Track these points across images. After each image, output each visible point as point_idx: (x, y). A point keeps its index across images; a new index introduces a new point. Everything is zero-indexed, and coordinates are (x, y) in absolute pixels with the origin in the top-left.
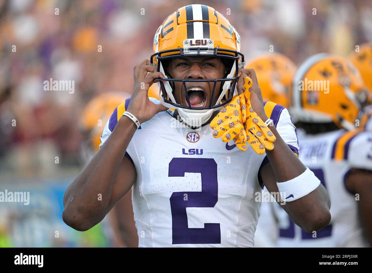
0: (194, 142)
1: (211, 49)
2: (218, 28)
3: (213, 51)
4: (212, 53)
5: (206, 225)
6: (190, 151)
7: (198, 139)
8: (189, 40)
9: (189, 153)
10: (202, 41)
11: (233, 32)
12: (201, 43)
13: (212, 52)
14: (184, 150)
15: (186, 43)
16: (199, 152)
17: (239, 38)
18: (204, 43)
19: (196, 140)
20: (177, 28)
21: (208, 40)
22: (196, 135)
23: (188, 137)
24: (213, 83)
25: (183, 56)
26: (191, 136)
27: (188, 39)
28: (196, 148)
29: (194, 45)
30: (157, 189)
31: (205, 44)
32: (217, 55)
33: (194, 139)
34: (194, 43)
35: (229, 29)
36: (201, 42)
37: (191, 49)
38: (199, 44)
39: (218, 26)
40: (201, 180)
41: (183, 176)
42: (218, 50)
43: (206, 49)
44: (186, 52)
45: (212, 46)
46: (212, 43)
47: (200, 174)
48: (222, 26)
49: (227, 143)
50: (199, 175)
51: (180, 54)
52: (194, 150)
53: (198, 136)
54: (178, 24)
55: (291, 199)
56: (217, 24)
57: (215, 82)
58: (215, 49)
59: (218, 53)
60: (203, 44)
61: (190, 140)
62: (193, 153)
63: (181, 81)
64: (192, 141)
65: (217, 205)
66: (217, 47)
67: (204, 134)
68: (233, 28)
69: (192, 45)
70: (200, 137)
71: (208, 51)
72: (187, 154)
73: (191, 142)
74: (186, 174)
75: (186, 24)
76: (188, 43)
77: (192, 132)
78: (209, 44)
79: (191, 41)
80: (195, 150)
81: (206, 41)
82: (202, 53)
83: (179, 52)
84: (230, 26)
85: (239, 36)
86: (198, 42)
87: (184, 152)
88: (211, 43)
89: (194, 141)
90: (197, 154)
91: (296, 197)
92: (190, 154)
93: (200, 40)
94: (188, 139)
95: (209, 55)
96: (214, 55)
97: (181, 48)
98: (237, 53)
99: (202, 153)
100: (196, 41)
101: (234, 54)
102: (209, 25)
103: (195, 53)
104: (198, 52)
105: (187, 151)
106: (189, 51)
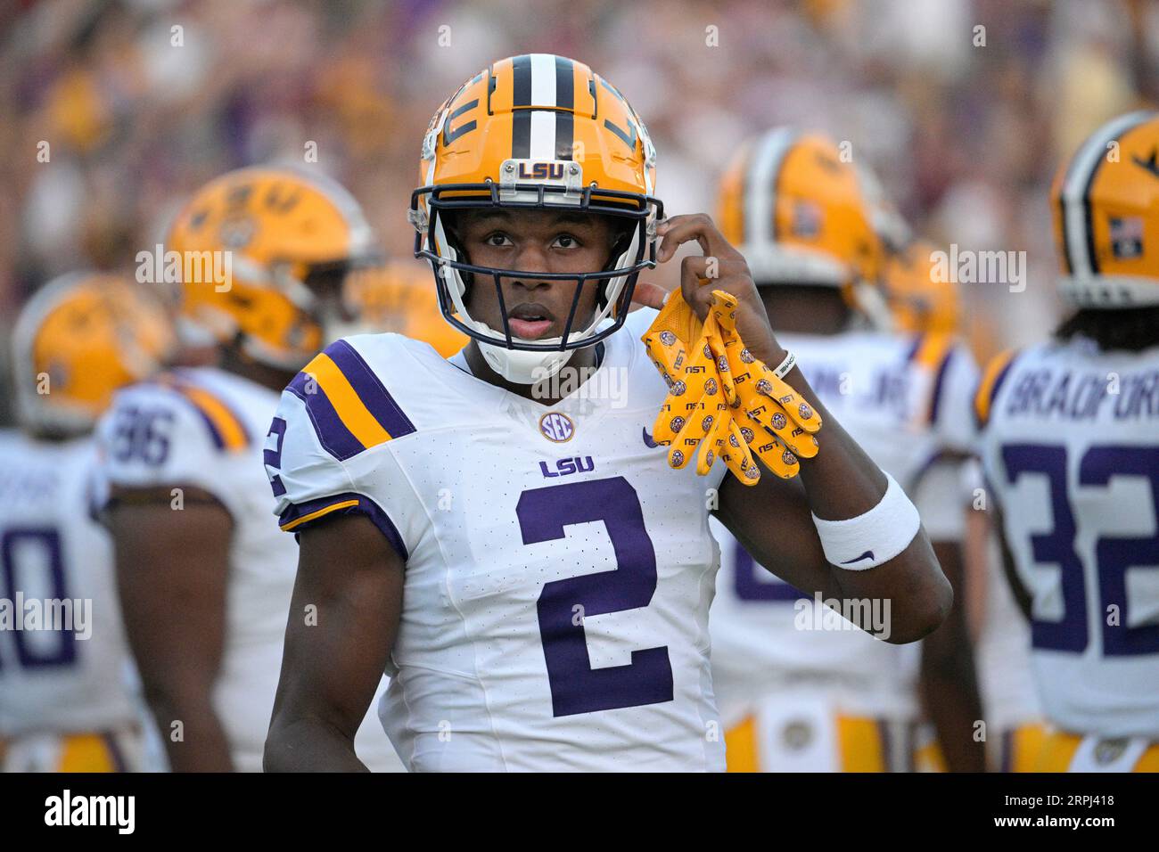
0: (566, 440)
1: (574, 191)
2: (597, 129)
3: (579, 196)
4: (575, 201)
5: (635, 655)
6: (560, 464)
7: (570, 430)
8: (518, 161)
9: (559, 472)
10: (552, 166)
11: (637, 139)
12: (548, 173)
13: (577, 199)
14: (543, 465)
15: (509, 170)
16: (585, 466)
17: (654, 154)
18: (556, 173)
19: (567, 434)
20: (485, 123)
21: (566, 163)
22: (563, 420)
23: (544, 430)
24: (576, 282)
25: (498, 205)
26: (551, 426)
27: (514, 160)
28: (574, 455)
29: (528, 176)
30: (498, 581)
31: (560, 176)
32: (590, 207)
33: (562, 433)
34: (529, 170)
35: (627, 131)
36: (548, 169)
37: (520, 188)
38: (544, 176)
39: (598, 126)
40: (608, 538)
41: (563, 536)
42: (593, 193)
43: (561, 190)
44: (507, 197)
45: (576, 182)
46: (577, 173)
47: (602, 522)
48: (608, 125)
49: (644, 428)
50: (600, 525)
51: (489, 198)
52: (571, 460)
53: (568, 423)
54: (491, 114)
55: (867, 564)
56: (594, 118)
57: (581, 281)
58: (584, 191)
59: (592, 202)
60: (552, 176)
61: (552, 436)
62: (569, 469)
63: (490, 273)
64: (559, 437)
65: (657, 598)
66: (592, 185)
67: (581, 415)
68: (638, 126)
69: (522, 175)
70: (574, 423)
71: (565, 195)
72: (555, 475)
73: (556, 440)
74: (567, 529)
75: (511, 115)
76: (514, 172)
77: (550, 414)
78: (569, 175)
79: (522, 166)
80: (574, 462)
81: (561, 167)
82: (550, 199)
83: (487, 193)
84: (629, 123)
85: (653, 150)
86: (540, 170)
87: (546, 473)
88: (574, 172)
89: (563, 438)
90: (581, 469)
91: (882, 557)
92: (563, 474)
93: (545, 165)
94: (547, 433)
95: (568, 208)
96: (583, 209)
97: (493, 184)
98: (643, 202)
99: (591, 467)
100: (536, 167)
101: (636, 202)
102: (572, 122)
103: (531, 198)
104: (540, 197)
105: (552, 468)
106: (516, 192)
